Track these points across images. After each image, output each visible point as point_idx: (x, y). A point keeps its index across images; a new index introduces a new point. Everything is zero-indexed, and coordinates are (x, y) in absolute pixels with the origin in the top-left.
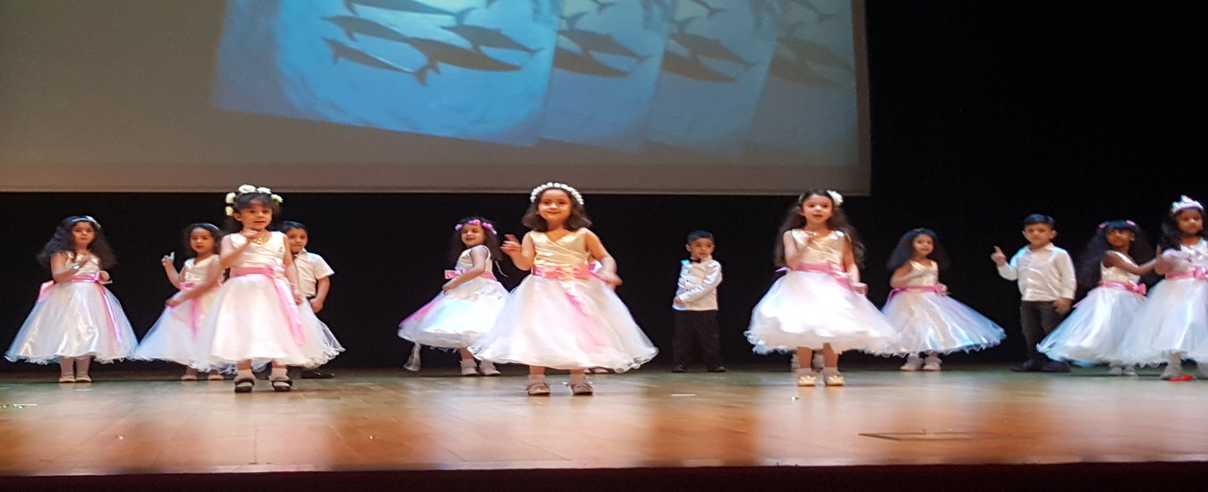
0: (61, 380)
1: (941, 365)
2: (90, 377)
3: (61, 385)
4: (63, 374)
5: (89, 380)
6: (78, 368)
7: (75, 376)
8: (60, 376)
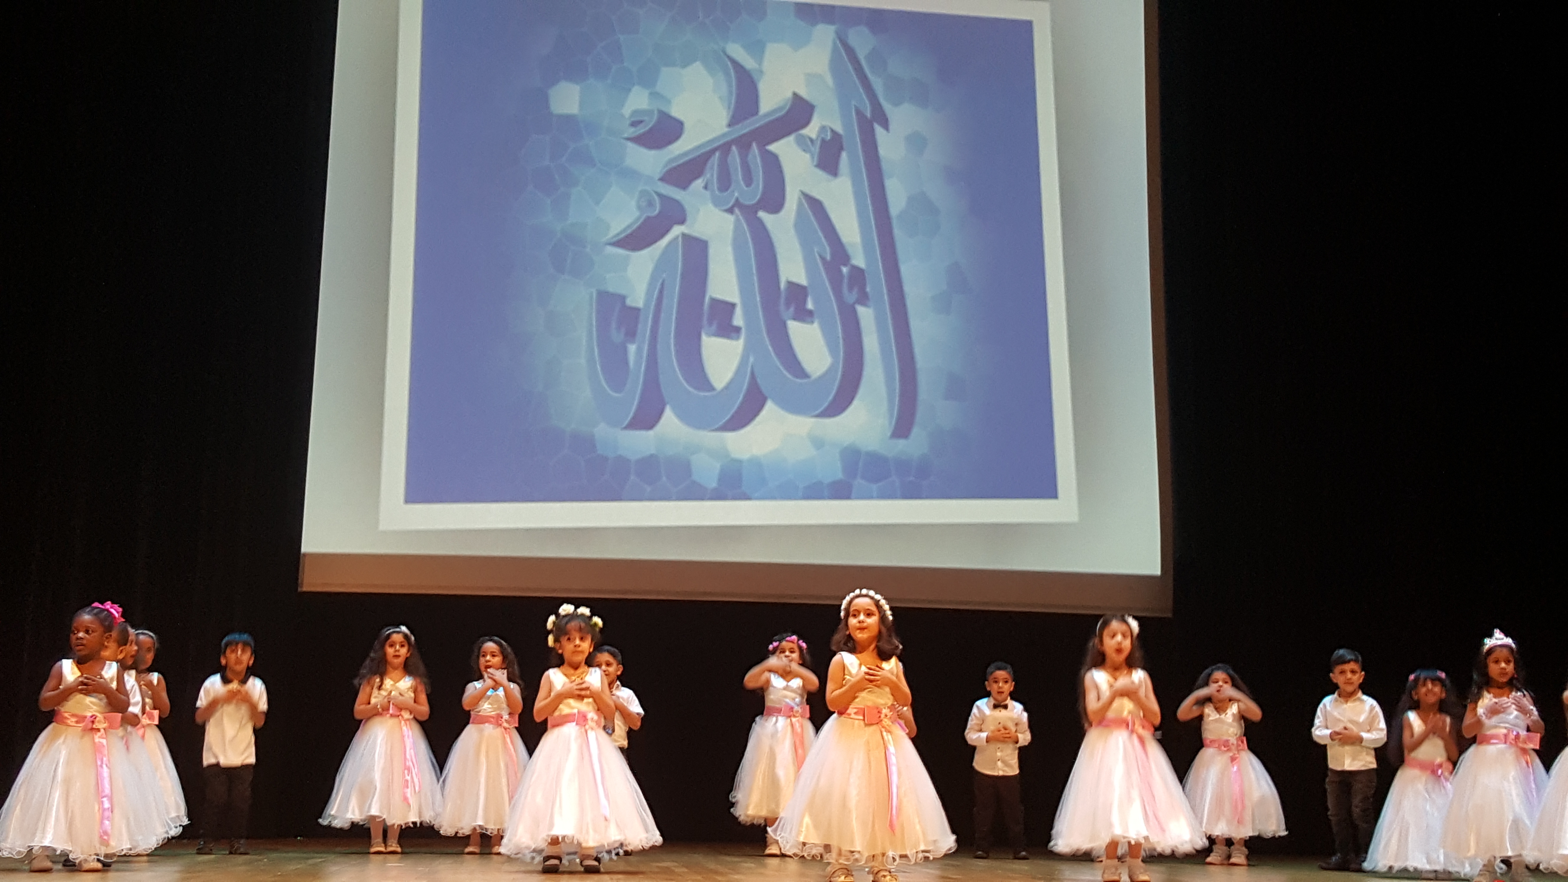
0: (373, 850)
1: (1248, 858)
2: (401, 846)
3: (371, 856)
4: (373, 842)
5: (399, 850)
6: (389, 835)
7: (386, 846)
8: (370, 845)
